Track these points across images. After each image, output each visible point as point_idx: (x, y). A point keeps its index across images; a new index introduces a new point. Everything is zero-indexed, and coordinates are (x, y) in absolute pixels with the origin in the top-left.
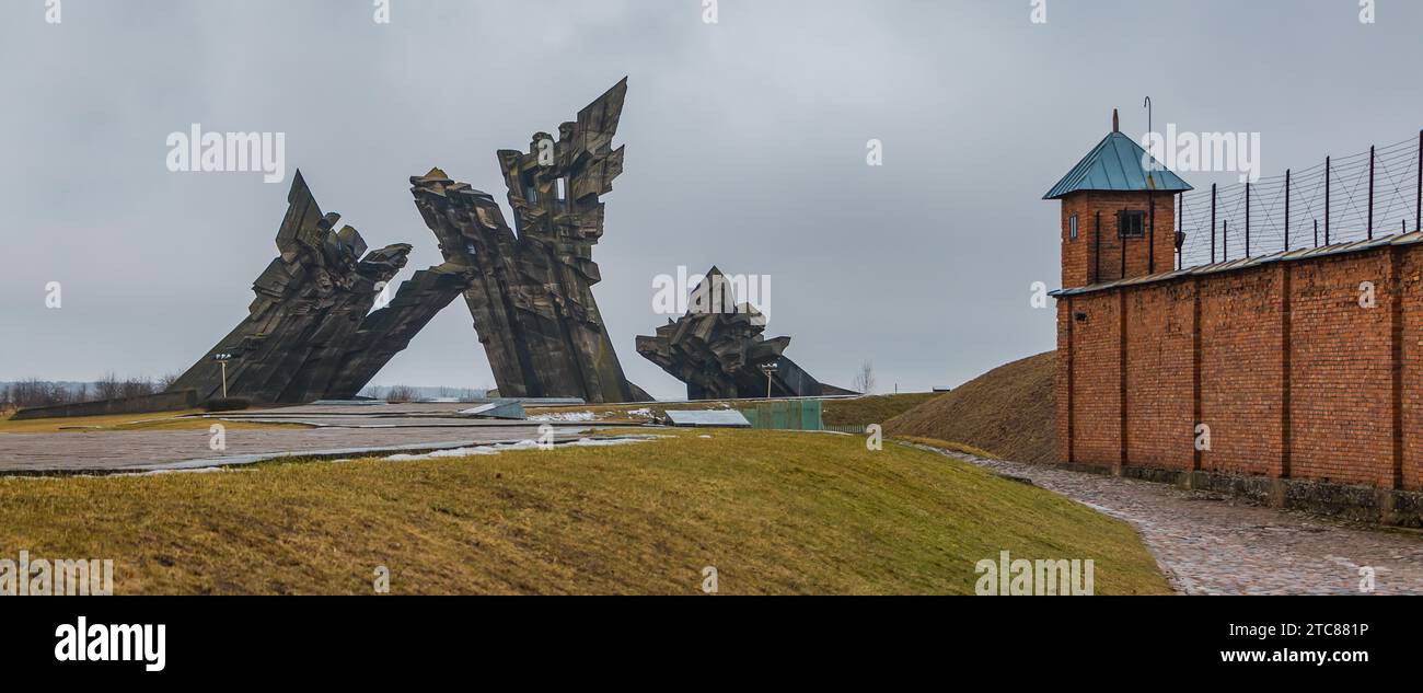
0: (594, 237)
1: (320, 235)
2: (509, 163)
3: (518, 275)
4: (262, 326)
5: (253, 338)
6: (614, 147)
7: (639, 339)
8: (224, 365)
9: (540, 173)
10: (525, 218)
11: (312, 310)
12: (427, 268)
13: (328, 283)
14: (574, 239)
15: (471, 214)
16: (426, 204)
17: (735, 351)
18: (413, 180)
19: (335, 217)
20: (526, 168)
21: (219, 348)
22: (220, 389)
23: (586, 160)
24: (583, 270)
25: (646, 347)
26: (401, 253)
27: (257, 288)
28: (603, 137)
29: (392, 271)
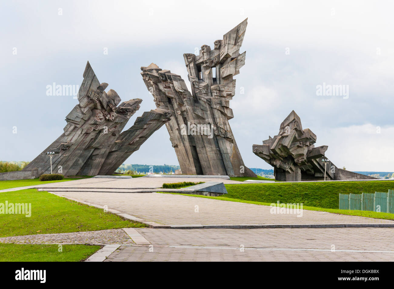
0: (230, 96)
1: (98, 94)
2: (189, 60)
3: (194, 114)
4: (70, 138)
5: (65, 144)
6: (241, 52)
7: (254, 146)
8: (51, 157)
9: (205, 65)
10: (197, 87)
11: (94, 130)
12: (149, 111)
13: (102, 117)
14: (221, 97)
15: (171, 85)
16: (149, 80)
17: (301, 152)
18: (142, 69)
19: (106, 85)
20: (198, 62)
21: (48, 149)
22: (49, 169)
23: (227, 58)
24: (226, 112)
25: (258, 151)
26: (137, 104)
27: (68, 120)
28: (236, 47)
29: (133, 112)
